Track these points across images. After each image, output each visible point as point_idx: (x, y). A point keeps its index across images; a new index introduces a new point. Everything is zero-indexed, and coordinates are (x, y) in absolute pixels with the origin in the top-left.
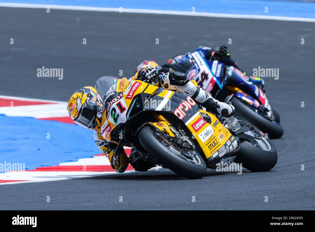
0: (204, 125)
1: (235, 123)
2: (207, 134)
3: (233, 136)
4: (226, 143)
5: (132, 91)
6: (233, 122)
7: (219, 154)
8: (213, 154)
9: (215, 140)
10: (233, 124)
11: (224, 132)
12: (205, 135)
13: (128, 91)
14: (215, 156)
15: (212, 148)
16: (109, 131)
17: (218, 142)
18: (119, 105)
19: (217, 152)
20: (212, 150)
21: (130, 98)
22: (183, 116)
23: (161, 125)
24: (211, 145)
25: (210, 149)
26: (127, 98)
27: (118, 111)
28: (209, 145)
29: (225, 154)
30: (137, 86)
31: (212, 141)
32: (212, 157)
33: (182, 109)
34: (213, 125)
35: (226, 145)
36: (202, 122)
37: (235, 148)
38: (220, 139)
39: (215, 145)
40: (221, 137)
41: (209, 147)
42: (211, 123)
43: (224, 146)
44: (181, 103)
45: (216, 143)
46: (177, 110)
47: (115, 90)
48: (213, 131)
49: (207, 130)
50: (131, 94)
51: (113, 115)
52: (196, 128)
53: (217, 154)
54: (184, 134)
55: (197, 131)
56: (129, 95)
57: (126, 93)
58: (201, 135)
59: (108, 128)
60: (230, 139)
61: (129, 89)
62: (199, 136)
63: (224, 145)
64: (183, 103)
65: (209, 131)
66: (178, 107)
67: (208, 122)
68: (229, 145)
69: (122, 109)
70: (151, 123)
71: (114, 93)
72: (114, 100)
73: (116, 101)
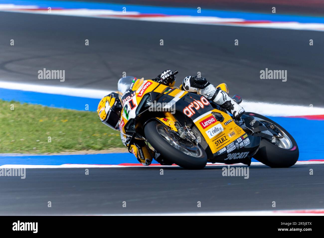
0: (214, 122)
1: (253, 123)
2: (215, 131)
3: (246, 134)
4: (236, 140)
5: (144, 89)
6: (252, 122)
7: (227, 150)
8: (220, 150)
9: (225, 137)
10: (251, 124)
11: (236, 130)
12: (213, 132)
13: (140, 90)
14: (222, 151)
15: (219, 144)
16: (123, 125)
17: (227, 139)
18: (131, 102)
19: (225, 148)
20: (219, 145)
21: (140, 96)
22: (192, 114)
23: (167, 120)
24: (219, 141)
25: (217, 145)
26: (138, 96)
27: (129, 107)
28: (216, 141)
29: (233, 149)
30: (148, 85)
31: (220, 138)
32: (219, 152)
33: (192, 108)
34: (225, 124)
35: (235, 142)
36: (212, 120)
37: (246, 145)
38: (230, 136)
39: (223, 141)
40: (232, 134)
41: (216, 143)
42: (222, 121)
43: (233, 143)
44: (193, 102)
45: (225, 139)
46: (187, 108)
47: (131, 88)
48: (222, 128)
49: (215, 128)
50: (142, 92)
51: (126, 111)
52: (204, 125)
53: (224, 149)
54: (189, 130)
55: (204, 128)
56: (140, 93)
57: (138, 92)
58: (208, 132)
59: (122, 123)
60: (242, 137)
61: (141, 87)
62: (207, 132)
63: (234, 141)
64: (195, 103)
65: (217, 128)
66: (188, 105)
67: (219, 120)
68: (239, 142)
69: (133, 106)
70: (158, 118)
71: (129, 92)
72: (128, 98)
73: (130, 99)
